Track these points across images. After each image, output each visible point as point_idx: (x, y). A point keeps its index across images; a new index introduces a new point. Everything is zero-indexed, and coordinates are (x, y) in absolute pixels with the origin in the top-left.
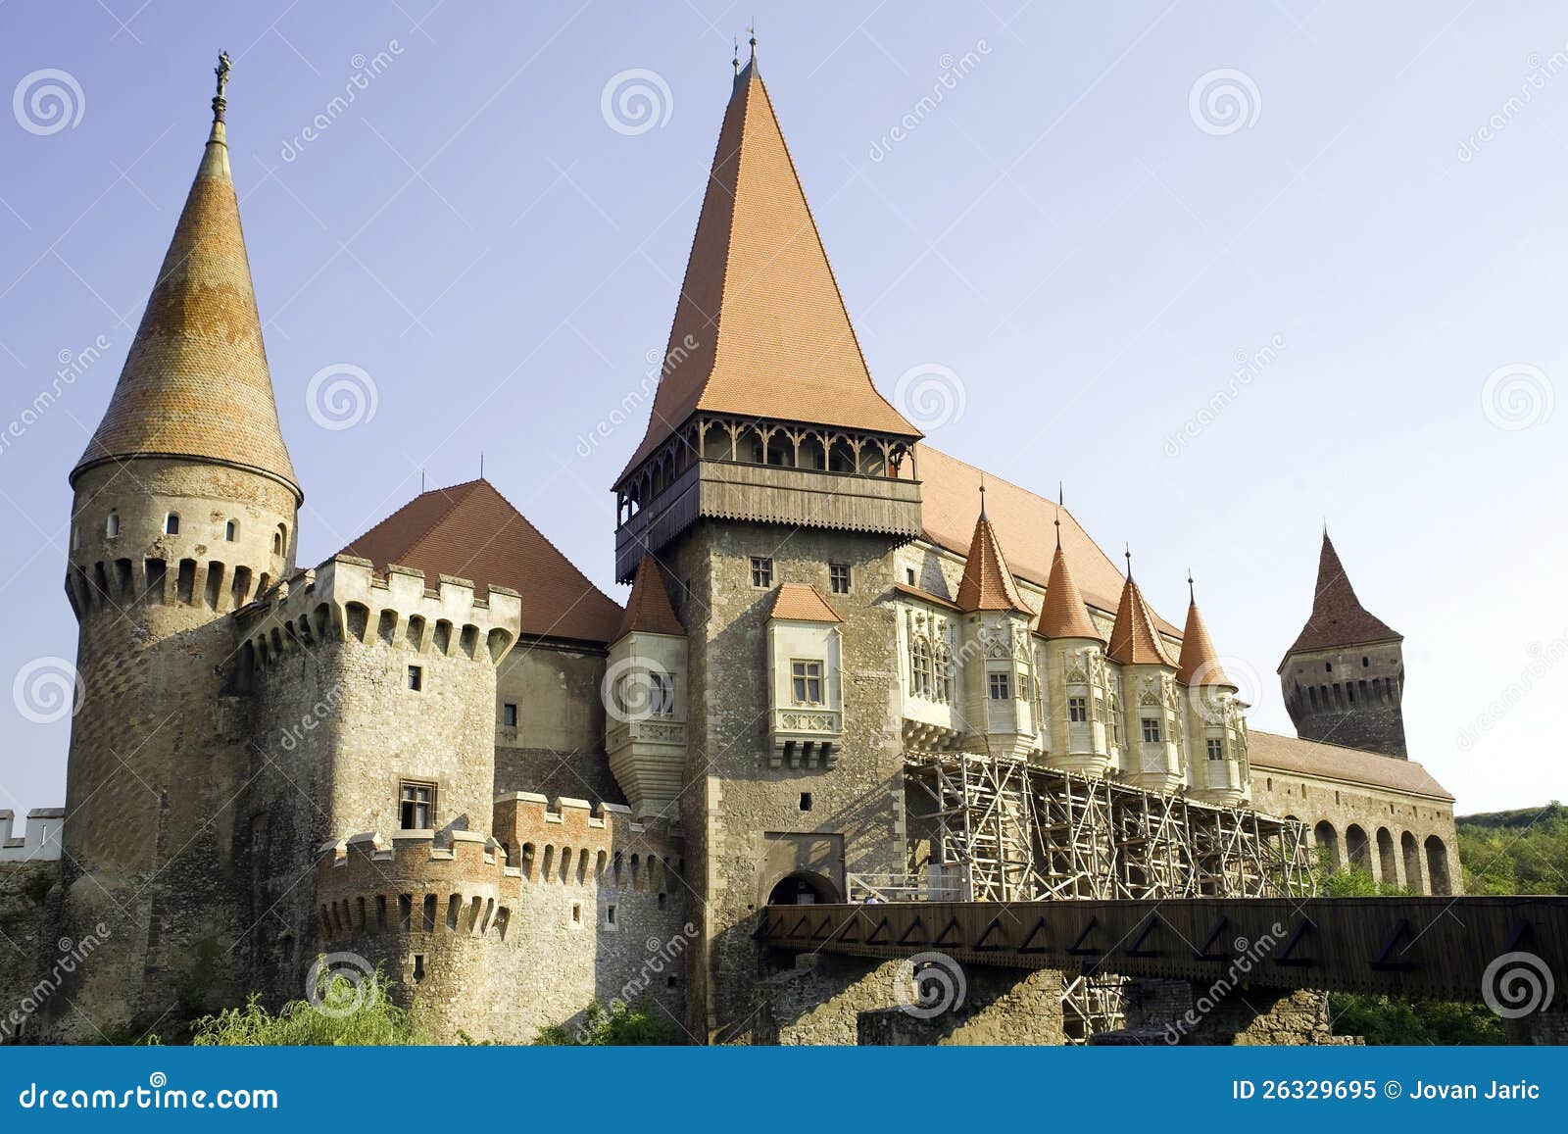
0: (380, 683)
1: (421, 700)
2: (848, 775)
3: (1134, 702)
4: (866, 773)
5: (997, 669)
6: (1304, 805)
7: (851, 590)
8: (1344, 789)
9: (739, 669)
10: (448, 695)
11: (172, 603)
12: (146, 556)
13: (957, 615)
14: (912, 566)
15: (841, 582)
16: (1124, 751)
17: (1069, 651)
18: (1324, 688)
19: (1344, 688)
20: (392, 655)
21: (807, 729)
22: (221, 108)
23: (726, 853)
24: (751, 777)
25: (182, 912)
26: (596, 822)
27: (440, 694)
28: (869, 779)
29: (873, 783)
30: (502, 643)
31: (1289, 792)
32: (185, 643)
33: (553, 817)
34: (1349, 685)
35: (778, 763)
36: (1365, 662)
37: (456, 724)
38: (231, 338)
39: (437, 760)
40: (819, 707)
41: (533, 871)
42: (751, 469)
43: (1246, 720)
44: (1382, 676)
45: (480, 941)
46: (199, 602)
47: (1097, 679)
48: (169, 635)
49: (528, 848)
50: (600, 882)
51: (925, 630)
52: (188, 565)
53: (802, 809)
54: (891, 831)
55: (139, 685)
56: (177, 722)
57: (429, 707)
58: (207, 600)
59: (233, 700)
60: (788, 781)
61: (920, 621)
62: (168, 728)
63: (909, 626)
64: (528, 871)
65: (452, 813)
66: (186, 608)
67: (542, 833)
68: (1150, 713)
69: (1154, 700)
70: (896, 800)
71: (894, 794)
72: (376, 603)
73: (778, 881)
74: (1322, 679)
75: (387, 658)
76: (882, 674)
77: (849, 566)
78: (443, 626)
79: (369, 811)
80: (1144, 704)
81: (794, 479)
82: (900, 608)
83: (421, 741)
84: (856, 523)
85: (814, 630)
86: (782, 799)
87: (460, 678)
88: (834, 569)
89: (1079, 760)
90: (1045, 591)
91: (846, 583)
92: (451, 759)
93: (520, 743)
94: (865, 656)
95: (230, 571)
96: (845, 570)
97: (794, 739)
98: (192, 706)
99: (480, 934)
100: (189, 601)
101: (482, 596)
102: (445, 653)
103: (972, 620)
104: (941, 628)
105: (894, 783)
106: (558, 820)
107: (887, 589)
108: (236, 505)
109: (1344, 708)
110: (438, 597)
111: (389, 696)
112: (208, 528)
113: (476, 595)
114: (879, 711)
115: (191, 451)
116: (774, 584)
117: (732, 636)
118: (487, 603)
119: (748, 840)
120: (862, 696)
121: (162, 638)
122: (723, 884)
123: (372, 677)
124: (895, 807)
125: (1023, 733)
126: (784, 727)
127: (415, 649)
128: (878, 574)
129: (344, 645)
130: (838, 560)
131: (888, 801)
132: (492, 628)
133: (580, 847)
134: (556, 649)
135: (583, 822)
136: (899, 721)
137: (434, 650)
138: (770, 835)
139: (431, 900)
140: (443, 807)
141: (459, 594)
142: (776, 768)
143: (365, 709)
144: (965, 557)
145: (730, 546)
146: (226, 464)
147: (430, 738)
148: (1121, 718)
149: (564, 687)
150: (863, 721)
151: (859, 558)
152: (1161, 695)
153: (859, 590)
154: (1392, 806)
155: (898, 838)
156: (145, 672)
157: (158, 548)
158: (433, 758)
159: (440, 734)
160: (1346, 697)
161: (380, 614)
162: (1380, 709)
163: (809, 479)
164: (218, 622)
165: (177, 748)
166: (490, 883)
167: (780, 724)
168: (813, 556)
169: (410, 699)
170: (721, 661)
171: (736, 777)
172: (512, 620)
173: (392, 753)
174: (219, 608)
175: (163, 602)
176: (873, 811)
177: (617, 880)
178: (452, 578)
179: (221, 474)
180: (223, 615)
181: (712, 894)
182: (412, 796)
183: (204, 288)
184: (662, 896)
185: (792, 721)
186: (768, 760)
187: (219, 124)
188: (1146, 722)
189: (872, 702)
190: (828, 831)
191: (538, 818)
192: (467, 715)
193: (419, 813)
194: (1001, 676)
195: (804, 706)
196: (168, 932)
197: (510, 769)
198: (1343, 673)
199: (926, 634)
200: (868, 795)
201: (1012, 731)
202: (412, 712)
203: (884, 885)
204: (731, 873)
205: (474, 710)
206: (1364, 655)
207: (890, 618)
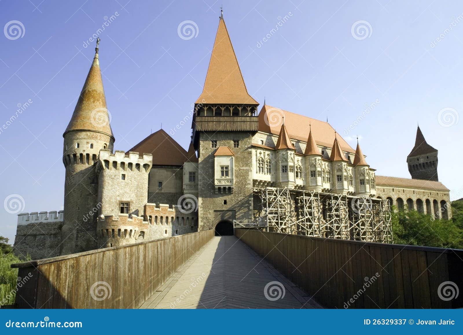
0: (114, 179)
1: (125, 182)
2: (237, 195)
3: (335, 171)
4: (242, 194)
5: (284, 164)
6: (403, 194)
7: (239, 147)
8: (416, 190)
9: (207, 169)
10: (133, 181)
11: (79, 164)
12: (72, 153)
13: (274, 151)
14: (262, 139)
15: (237, 144)
16: (332, 184)
17: (311, 159)
18: (417, 165)
19: (422, 165)
20: (117, 171)
21: (224, 183)
22: (97, 50)
23: (203, 216)
24: (210, 197)
25: (83, 233)
26: (171, 210)
27: (130, 180)
28: (243, 196)
29: (244, 196)
30: (148, 167)
31: (399, 192)
32: (82, 173)
33: (157, 209)
34: (423, 163)
35: (217, 193)
36: (428, 157)
37: (135, 188)
38: (94, 102)
39: (130, 196)
40: (227, 178)
41: (152, 222)
42: (210, 117)
43: (375, 174)
44: (432, 161)
45: (129, 240)
46: (85, 163)
47: (319, 166)
48: (79, 171)
49: (150, 217)
50: (173, 224)
51: (262, 156)
52: (81, 155)
53: (224, 204)
54: (249, 209)
55: (73, 182)
56: (80, 191)
57: (127, 184)
58: (87, 162)
59: (93, 185)
60: (220, 197)
61: (260, 153)
62: (79, 192)
63: (256, 155)
64: (151, 222)
65: (134, 209)
66: (82, 165)
67: (154, 213)
68: (339, 173)
69: (340, 170)
70: (251, 200)
71: (250, 199)
72: (111, 160)
73: (217, 223)
74: (416, 163)
75: (116, 173)
76: (247, 168)
77: (239, 141)
78: (130, 164)
79: (111, 209)
80: (338, 171)
81: (222, 119)
82: (253, 151)
83: (125, 192)
84: (239, 129)
85: (227, 158)
86: (218, 201)
87: (136, 176)
88: (235, 142)
89: (313, 187)
90: (306, 143)
91: (238, 145)
92: (133, 196)
93: (163, 191)
94: (243, 164)
95: (91, 155)
96: (238, 142)
97: (220, 186)
98: (84, 187)
99: (129, 238)
100: (83, 163)
101: (141, 156)
102: (132, 171)
103: (278, 152)
104: (268, 155)
105: (250, 196)
106: (159, 210)
107: (249, 146)
108: (93, 140)
109: (422, 169)
110: (128, 157)
111: (116, 182)
112: (86, 146)
113: (139, 156)
114: (246, 178)
115: (81, 128)
116: (217, 147)
117: (206, 161)
118: (143, 158)
119: (209, 213)
120: (241, 174)
121: (77, 172)
122: (202, 224)
123: (112, 177)
124: (250, 202)
125: (290, 181)
126: (218, 183)
127: (123, 170)
128: (247, 142)
129: (104, 170)
130: (235, 139)
131: (248, 202)
132: (144, 163)
133: (166, 216)
134: (172, 168)
135: (166, 210)
136: (252, 181)
137: (129, 170)
138: (215, 211)
139: (113, 230)
140: (131, 208)
141: (135, 156)
142: (217, 194)
143: (109, 185)
144: (278, 135)
145: (206, 138)
146: (89, 131)
147: (127, 191)
148: (331, 176)
149: (175, 177)
150: (241, 181)
151: (242, 138)
152: (342, 169)
153: (242, 147)
154: (431, 194)
155: (251, 210)
156: (73, 180)
157: (75, 151)
158: (129, 196)
159: (130, 190)
160: (423, 167)
161: (112, 162)
162: (432, 169)
163: (226, 119)
164: (89, 167)
165: (81, 196)
166: (131, 226)
167: (216, 183)
168: (229, 139)
169: (122, 182)
170: (202, 168)
171: (206, 197)
172: (150, 162)
173: (117, 195)
174: (89, 164)
175: (77, 164)
176: (244, 204)
177: (178, 223)
178: (133, 152)
179: (88, 133)
180: (91, 166)
181: (199, 226)
182: (124, 205)
183: (89, 91)
184: (192, 227)
185: (220, 182)
186: (214, 192)
187: (96, 54)
188: (338, 176)
189: (243, 176)
190: (231, 209)
191: (153, 209)
192: (138, 185)
193: (125, 209)
194: (285, 166)
195: (223, 178)
196: (80, 237)
197: (160, 198)
198: (422, 161)
199: (263, 157)
200: (242, 200)
201: (287, 181)
202: (123, 185)
203: (247, 223)
204: (204, 221)
205: (140, 184)
206: (427, 156)
207: (250, 153)
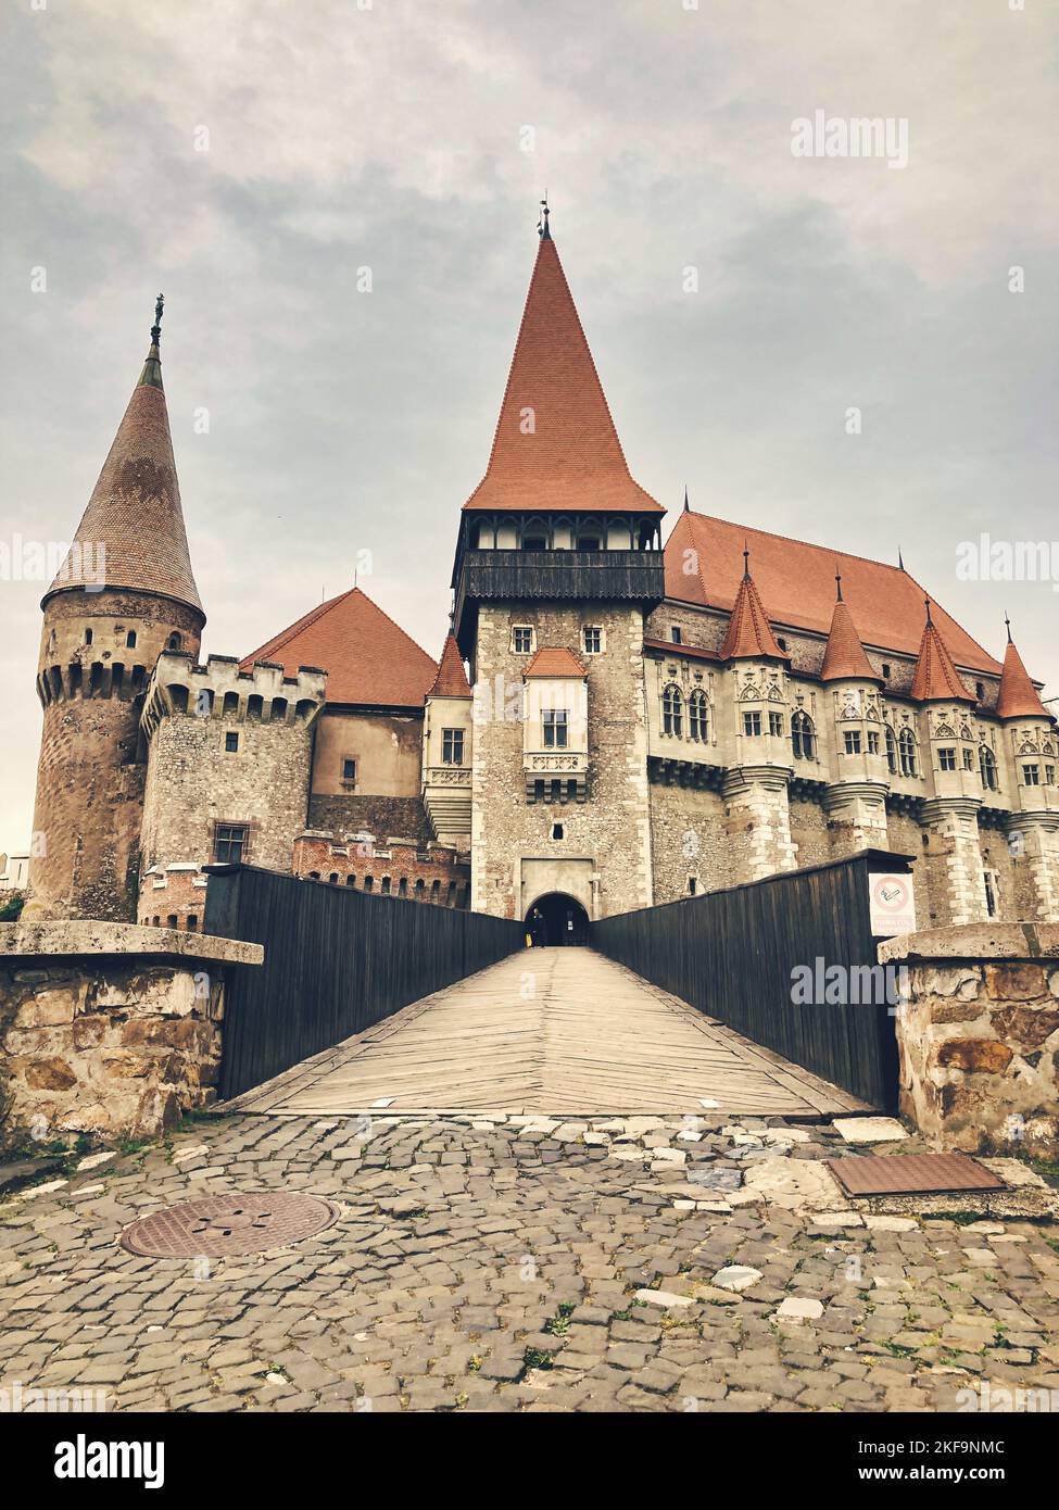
0: (201, 747)
1: (237, 760)
2: (597, 807)
3: (929, 734)
4: (613, 804)
5: (751, 709)
7: (603, 648)
10: (262, 755)
12: (69, 662)
13: (715, 665)
14: (677, 625)
15: (595, 641)
16: (922, 779)
17: (843, 691)
20: (212, 725)
21: (553, 768)
23: (486, 877)
24: (510, 813)
26: (381, 854)
27: (253, 754)
28: (616, 810)
29: (621, 811)
30: (308, 711)
32: (97, 726)
33: (339, 850)
35: (532, 798)
37: (268, 778)
38: (143, 498)
39: (249, 808)
42: (509, 554)
46: (109, 694)
47: (872, 715)
51: (678, 679)
52: (97, 667)
53: (554, 838)
54: (636, 856)
55: (65, 758)
56: (90, 785)
57: (244, 765)
58: (114, 693)
59: (132, 767)
61: (672, 672)
62: (84, 791)
63: (659, 677)
65: (263, 849)
67: (327, 864)
68: (946, 743)
69: (948, 731)
70: (642, 828)
71: (639, 823)
72: (196, 685)
75: (208, 727)
77: (602, 629)
78: (256, 700)
79: (187, 849)
80: (939, 735)
81: (547, 559)
82: (649, 663)
83: (236, 792)
84: (602, 591)
86: (537, 830)
87: (273, 741)
88: (588, 632)
91: (598, 643)
92: (262, 806)
93: (357, 792)
94: (616, 704)
95: (128, 670)
96: (598, 632)
97: (541, 778)
98: (101, 772)
100: (101, 695)
101: (292, 675)
102: (260, 722)
103: (729, 668)
104: (697, 677)
105: (639, 813)
106: (343, 853)
107: (635, 646)
108: (135, 621)
110: (250, 677)
111: (208, 757)
112: (113, 639)
113: (285, 675)
114: (626, 751)
116: (533, 648)
118: (296, 680)
119: (506, 865)
120: (610, 738)
121: (81, 723)
122: (483, 904)
123: (194, 743)
124: (640, 833)
125: (774, 764)
126: (534, 767)
127: (232, 719)
128: (628, 634)
130: (590, 624)
132: (300, 699)
133: (364, 874)
134: (389, 715)
136: (644, 761)
137: (249, 720)
138: (525, 861)
139: (193, 919)
140: (254, 845)
141: (270, 674)
142: (530, 803)
143: (186, 768)
146: (126, 589)
147: (244, 789)
148: (918, 750)
149: (396, 745)
150: (610, 760)
151: (610, 621)
152: (955, 726)
153: (611, 648)
155: (643, 861)
156: (68, 749)
157: (77, 656)
158: (247, 806)
159: (253, 787)
161: (199, 694)
163: (561, 557)
164: (122, 708)
167: (529, 766)
168: (569, 623)
169: (226, 759)
172: (319, 693)
173: (209, 803)
174: (122, 697)
175: (82, 697)
176: (620, 840)
179: (123, 597)
180: (127, 703)
182: (227, 837)
183: (128, 464)
185: (540, 762)
186: (524, 796)
188: (942, 752)
189: (617, 743)
190: (577, 856)
191: (324, 850)
192: (278, 769)
193: (233, 850)
194: (754, 716)
195: (551, 749)
197: (348, 813)
199: (682, 682)
200: (615, 825)
201: (764, 764)
202: (228, 770)
204: (490, 894)
